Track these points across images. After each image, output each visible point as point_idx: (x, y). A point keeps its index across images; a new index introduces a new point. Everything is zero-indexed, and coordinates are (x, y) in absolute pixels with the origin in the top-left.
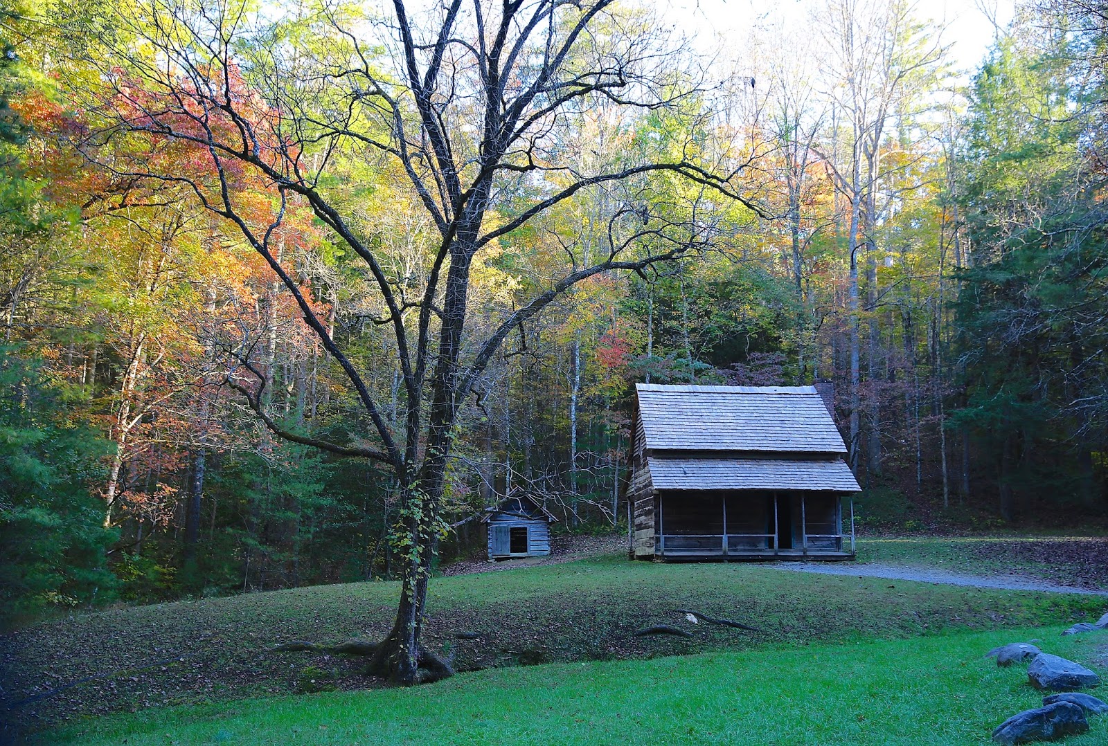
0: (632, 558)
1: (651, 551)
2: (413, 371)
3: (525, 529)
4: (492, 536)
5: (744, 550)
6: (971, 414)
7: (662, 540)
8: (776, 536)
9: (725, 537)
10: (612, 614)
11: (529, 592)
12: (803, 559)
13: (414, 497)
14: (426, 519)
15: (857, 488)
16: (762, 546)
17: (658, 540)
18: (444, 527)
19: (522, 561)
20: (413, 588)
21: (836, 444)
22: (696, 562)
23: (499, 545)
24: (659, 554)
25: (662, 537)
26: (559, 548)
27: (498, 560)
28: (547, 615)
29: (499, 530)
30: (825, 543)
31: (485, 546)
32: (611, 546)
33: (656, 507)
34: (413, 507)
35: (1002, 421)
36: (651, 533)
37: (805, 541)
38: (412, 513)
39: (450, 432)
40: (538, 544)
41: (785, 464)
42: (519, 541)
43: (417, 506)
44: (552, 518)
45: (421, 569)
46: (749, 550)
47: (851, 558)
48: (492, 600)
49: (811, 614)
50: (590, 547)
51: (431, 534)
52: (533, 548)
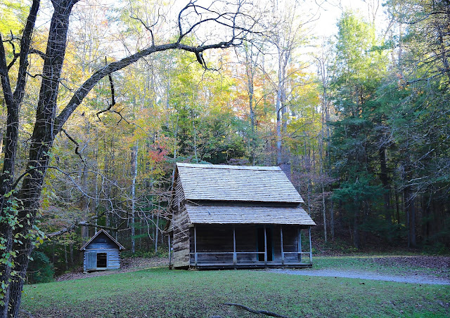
0: (171, 269)
1: (187, 263)
2: (13, 90)
3: (105, 254)
4: (86, 258)
5: (245, 262)
6: (346, 191)
7: (196, 256)
8: (265, 253)
9: (235, 253)
10: (177, 308)
11: (113, 291)
12: (282, 266)
13: (10, 205)
14: (21, 226)
15: (313, 223)
16: (255, 259)
17: (192, 256)
18: (40, 236)
19: (103, 272)
20: (5, 292)
21: (297, 198)
22: (217, 269)
23: (90, 262)
24: (194, 265)
25: (196, 254)
26: (125, 265)
27: (90, 272)
28: (127, 310)
29: (90, 255)
30: (291, 257)
31: (82, 265)
32: (154, 263)
33: (191, 235)
34: (8, 214)
35: (362, 194)
36: (187, 252)
37: (283, 255)
38: (7, 220)
39: (49, 152)
40: (113, 261)
41: (269, 209)
42: (102, 261)
43: (12, 213)
44: (122, 247)
45: (15, 273)
46: (247, 262)
47: (310, 266)
48: (83, 298)
49: (321, 304)
50: (143, 263)
51: (27, 241)
52: (110, 264)
